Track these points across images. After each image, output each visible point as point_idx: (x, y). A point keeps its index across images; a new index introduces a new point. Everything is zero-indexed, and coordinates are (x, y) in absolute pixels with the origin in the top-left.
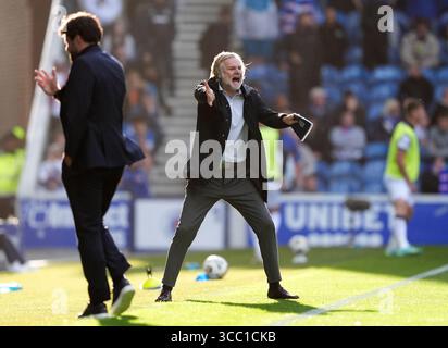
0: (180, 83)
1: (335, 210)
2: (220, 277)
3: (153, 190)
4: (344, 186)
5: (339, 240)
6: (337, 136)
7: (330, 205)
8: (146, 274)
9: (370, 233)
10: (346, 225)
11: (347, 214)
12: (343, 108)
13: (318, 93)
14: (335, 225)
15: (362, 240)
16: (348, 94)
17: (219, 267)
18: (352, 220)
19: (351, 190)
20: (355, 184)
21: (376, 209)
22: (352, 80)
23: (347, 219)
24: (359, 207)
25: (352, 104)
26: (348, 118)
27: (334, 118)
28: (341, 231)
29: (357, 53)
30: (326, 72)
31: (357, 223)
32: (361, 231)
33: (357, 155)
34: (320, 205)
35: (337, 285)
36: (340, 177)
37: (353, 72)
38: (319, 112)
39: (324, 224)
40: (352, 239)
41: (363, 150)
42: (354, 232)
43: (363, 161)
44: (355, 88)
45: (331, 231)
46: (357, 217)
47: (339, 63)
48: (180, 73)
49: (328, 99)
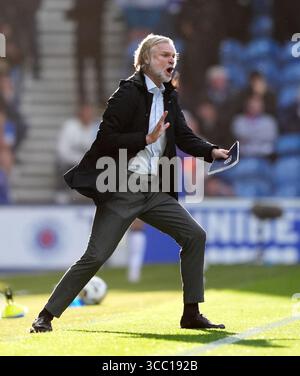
0: (47, 63)
1: (240, 218)
2: (97, 302)
3: (14, 195)
4: (251, 188)
5: (244, 255)
6: (242, 126)
7: (233, 212)
8: (4, 298)
9: (282, 246)
10: (253, 237)
11: (254, 223)
12: (248, 92)
13: (218, 74)
14: (239, 236)
15: (273, 256)
16: (254, 75)
17: (96, 290)
18: (260, 231)
19: (259, 194)
20: (264, 186)
21: (290, 216)
22: (259, 58)
23: (254, 229)
24: (269, 214)
25: (260, 87)
26: (256, 105)
27: (237, 105)
28: (247, 244)
29: (266, 24)
30: (227, 48)
31: (267, 235)
32: (271, 244)
33: (266, 149)
34: (220, 212)
35: (242, 311)
36: (245, 178)
37: (261, 47)
38: (219, 96)
39: (225, 236)
40: (261, 255)
41: (275, 143)
42: (263, 246)
43: (273, 158)
44: (264, 67)
45: (234, 245)
46: (267, 227)
47: (244, 36)
48: (46, 49)
49: (231, 81)
